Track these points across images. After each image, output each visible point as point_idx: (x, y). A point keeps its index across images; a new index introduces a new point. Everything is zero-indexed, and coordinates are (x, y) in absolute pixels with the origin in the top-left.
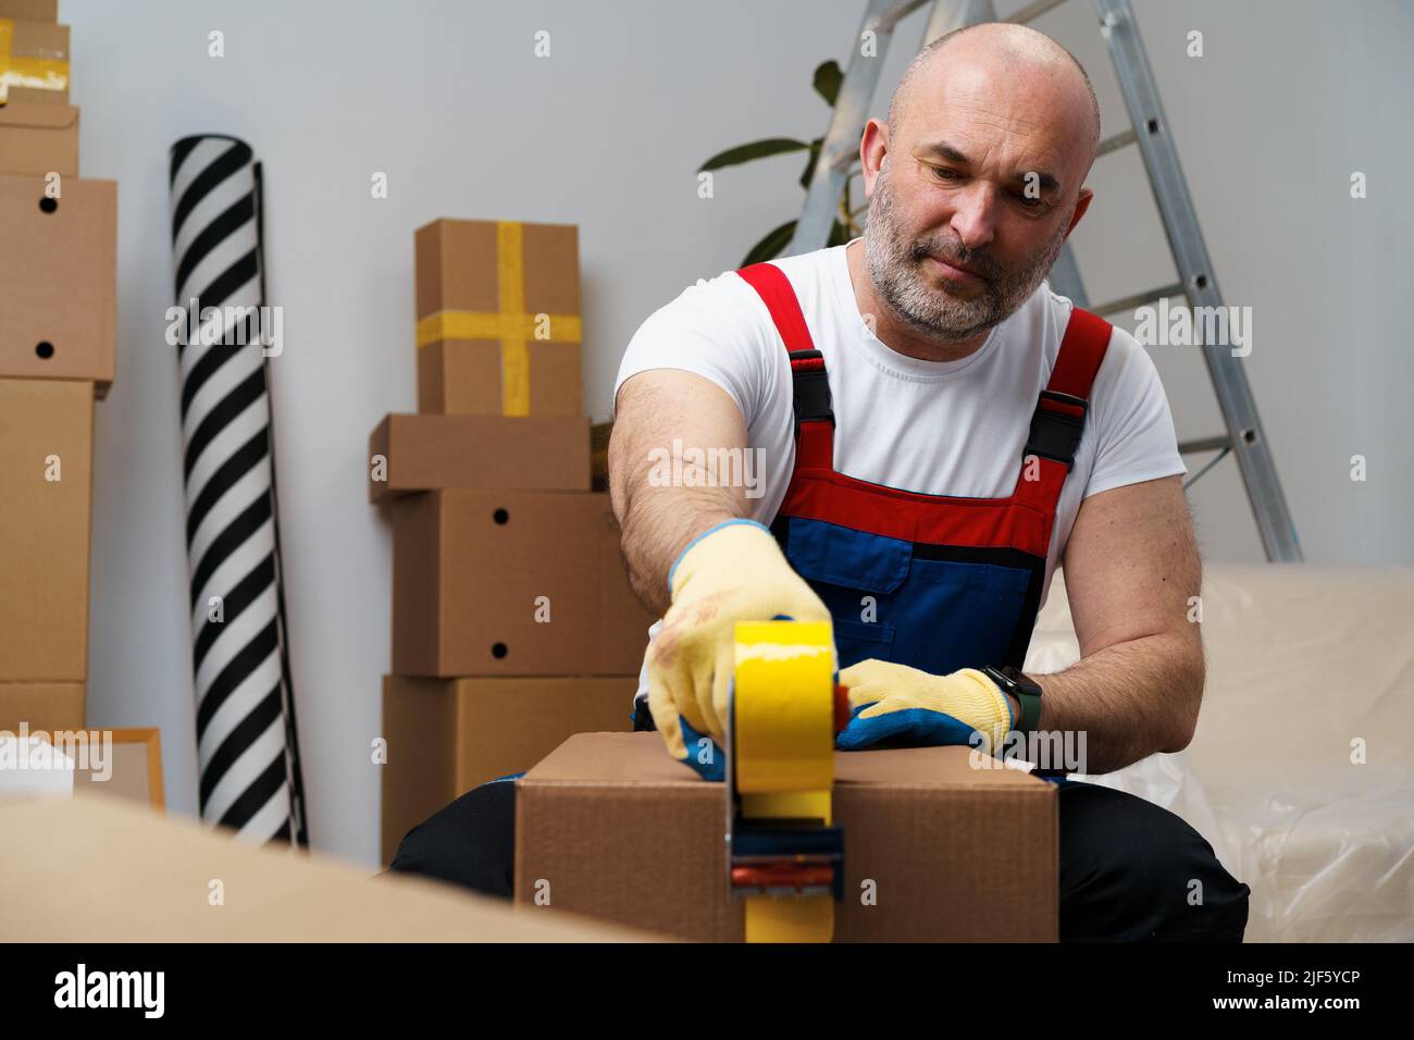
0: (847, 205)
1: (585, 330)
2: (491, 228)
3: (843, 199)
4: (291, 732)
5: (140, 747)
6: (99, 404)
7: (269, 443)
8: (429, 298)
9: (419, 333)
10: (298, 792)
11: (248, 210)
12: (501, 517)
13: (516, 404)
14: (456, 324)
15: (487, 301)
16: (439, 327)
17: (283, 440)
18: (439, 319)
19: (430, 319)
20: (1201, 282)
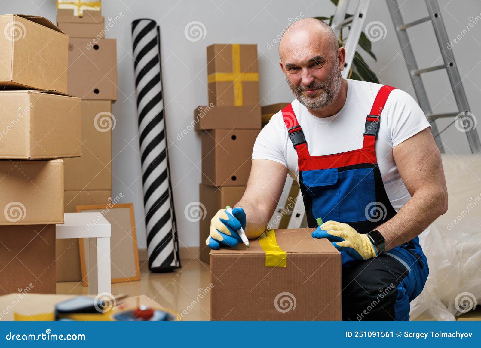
0: (341, 37)
1: (260, 77)
2: (230, 46)
3: (340, 35)
4: (172, 202)
5: (128, 209)
6: (113, 105)
7: (164, 115)
8: (211, 69)
9: (209, 79)
10: (174, 220)
11: (155, 42)
12: (234, 137)
13: (239, 102)
14: (219, 77)
15: (229, 69)
16: (214, 78)
17: (168, 114)
18: (214, 75)
19: (212, 75)
20: (451, 64)
